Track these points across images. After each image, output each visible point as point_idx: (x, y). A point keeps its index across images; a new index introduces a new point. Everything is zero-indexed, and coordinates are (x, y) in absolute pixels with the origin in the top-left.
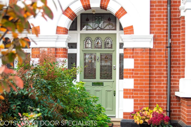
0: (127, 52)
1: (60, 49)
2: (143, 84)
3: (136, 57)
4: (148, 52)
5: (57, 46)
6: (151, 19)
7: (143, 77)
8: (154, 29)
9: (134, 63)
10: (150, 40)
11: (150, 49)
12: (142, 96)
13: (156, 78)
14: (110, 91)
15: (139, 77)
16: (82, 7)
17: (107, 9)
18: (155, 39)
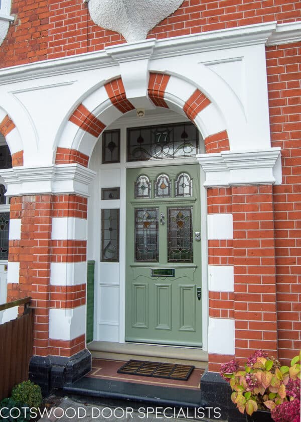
0: (214, 198)
1: (61, 197)
2: (257, 280)
3: (238, 208)
4: (268, 196)
5: (55, 192)
6: (271, 112)
7: (256, 262)
8: (283, 136)
9: (234, 224)
10: (273, 162)
11: (274, 188)
12: (256, 314)
13: (294, 263)
14: (189, 288)
15: (246, 262)
16: (109, 101)
17: (164, 99)
18: (286, 160)
